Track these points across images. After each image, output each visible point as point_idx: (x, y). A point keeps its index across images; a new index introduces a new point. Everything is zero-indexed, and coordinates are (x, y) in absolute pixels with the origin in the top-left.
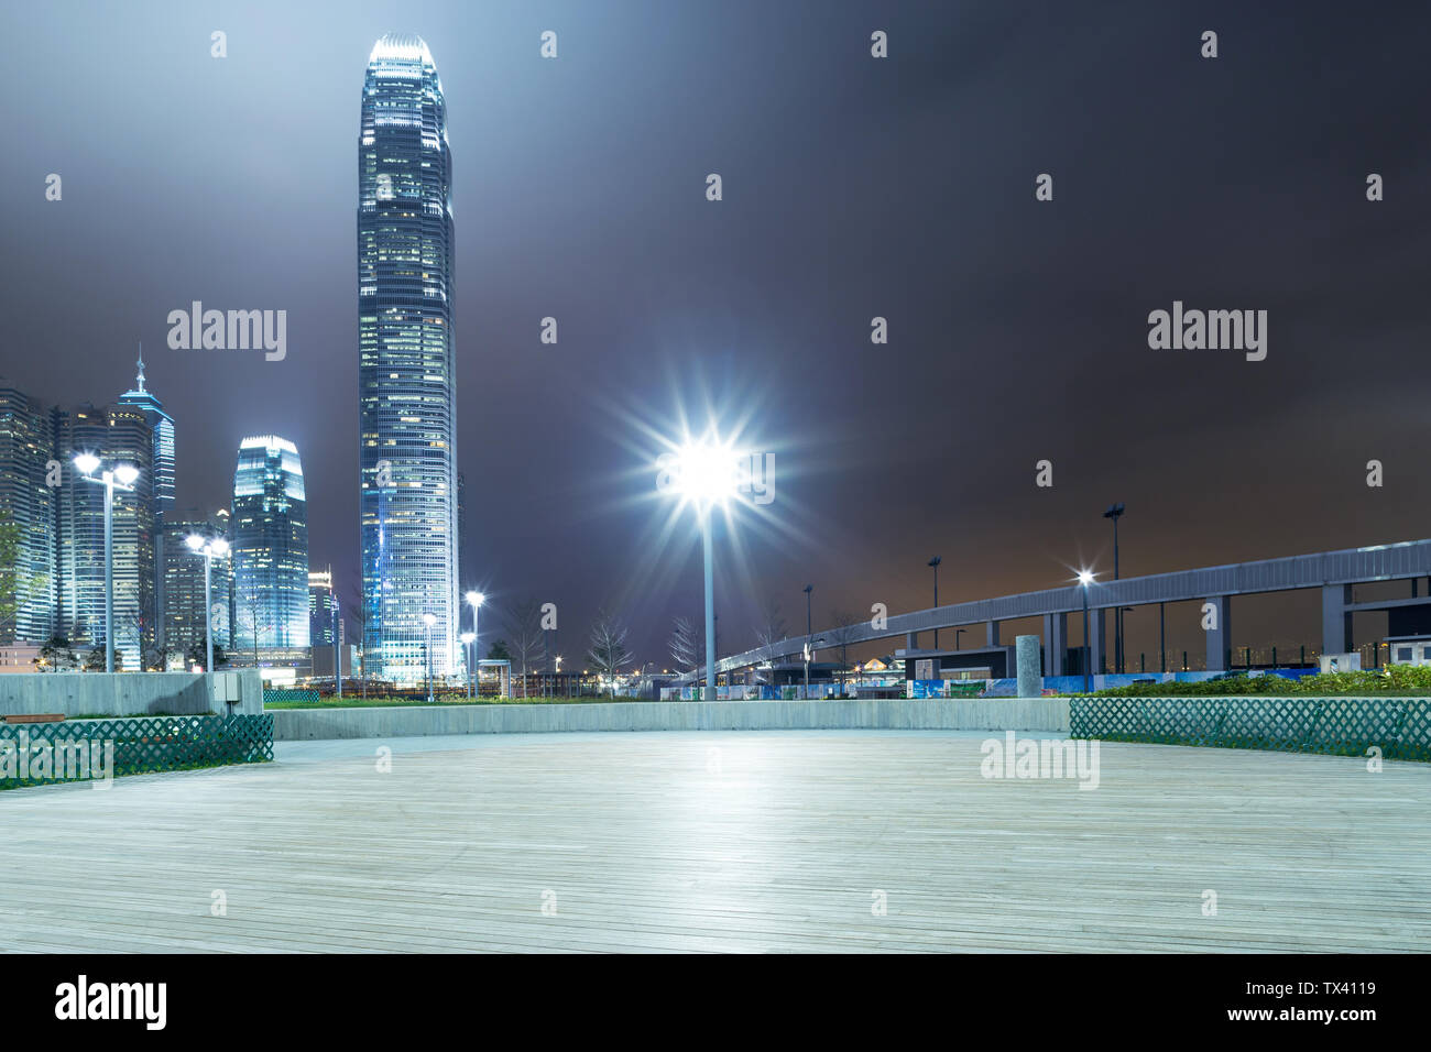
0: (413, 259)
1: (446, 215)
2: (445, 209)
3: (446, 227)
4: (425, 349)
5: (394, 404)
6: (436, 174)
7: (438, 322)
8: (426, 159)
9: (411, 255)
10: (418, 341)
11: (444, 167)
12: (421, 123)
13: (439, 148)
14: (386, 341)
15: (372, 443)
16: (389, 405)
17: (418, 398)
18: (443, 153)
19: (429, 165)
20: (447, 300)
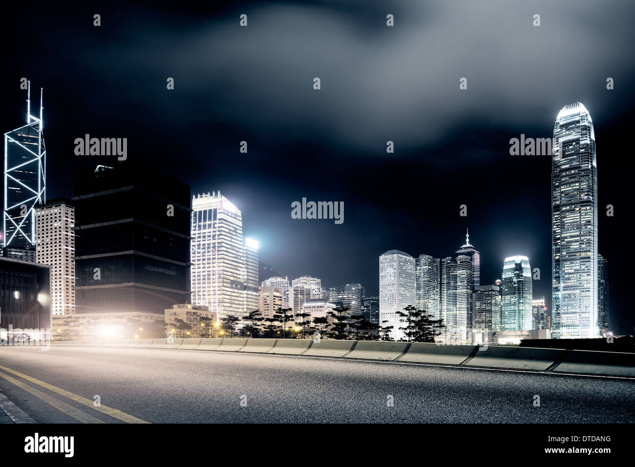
0: (576, 187)
1: (592, 167)
2: (591, 164)
3: (592, 171)
4: (582, 220)
5: (567, 242)
6: (588, 152)
7: (588, 208)
8: (582, 148)
9: (575, 186)
10: (579, 217)
11: (591, 149)
12: (580, 136)
13: (589, 142)
14: (564, 220)
15: (557, 258)
16: (565, 243)
17: (579, 238)
18: (591, 143)
19: (584, 150)
20: (593, 199)
